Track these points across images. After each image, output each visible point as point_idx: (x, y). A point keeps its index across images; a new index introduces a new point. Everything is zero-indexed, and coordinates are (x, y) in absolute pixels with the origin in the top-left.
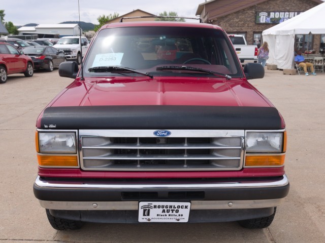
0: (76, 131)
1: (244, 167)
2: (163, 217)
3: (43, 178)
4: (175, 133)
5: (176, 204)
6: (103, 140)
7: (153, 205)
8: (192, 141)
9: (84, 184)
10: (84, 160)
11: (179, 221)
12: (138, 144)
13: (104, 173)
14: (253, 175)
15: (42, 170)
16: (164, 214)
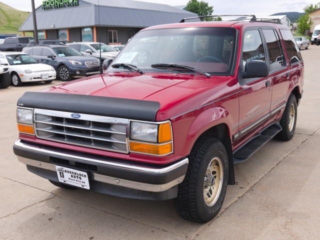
0: (33, 109)
1: (130, 151)
2: (72, 181)
3: (22, 141)
4: (84, 117)
5: (79, 172)
6: (46, 117)
7: (64, 170)
8: (96, 124)
9: (40, 148)
10: (37, 130)
11: (83, 187)
12: (64, 123)
13: (46, 141)
14: (137, 159)
15: (21, 135)
16: (72, 178)
